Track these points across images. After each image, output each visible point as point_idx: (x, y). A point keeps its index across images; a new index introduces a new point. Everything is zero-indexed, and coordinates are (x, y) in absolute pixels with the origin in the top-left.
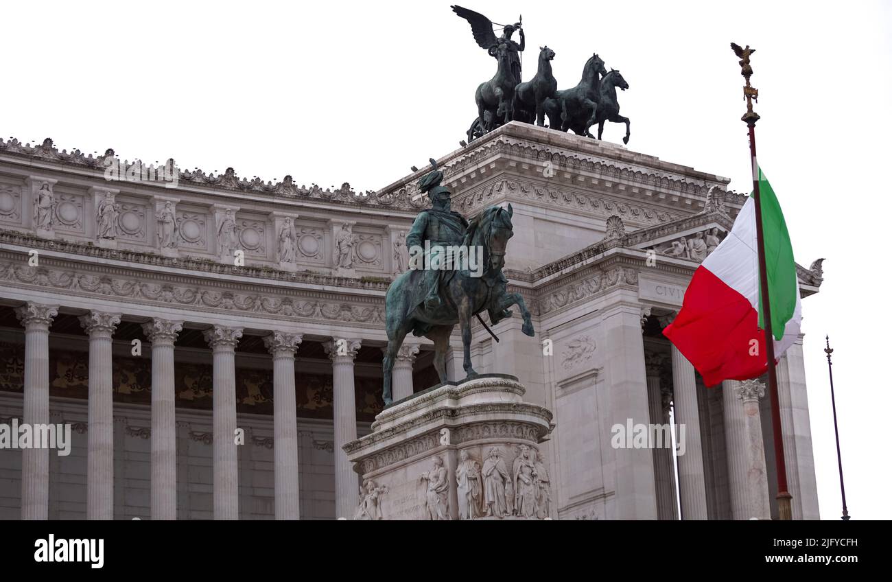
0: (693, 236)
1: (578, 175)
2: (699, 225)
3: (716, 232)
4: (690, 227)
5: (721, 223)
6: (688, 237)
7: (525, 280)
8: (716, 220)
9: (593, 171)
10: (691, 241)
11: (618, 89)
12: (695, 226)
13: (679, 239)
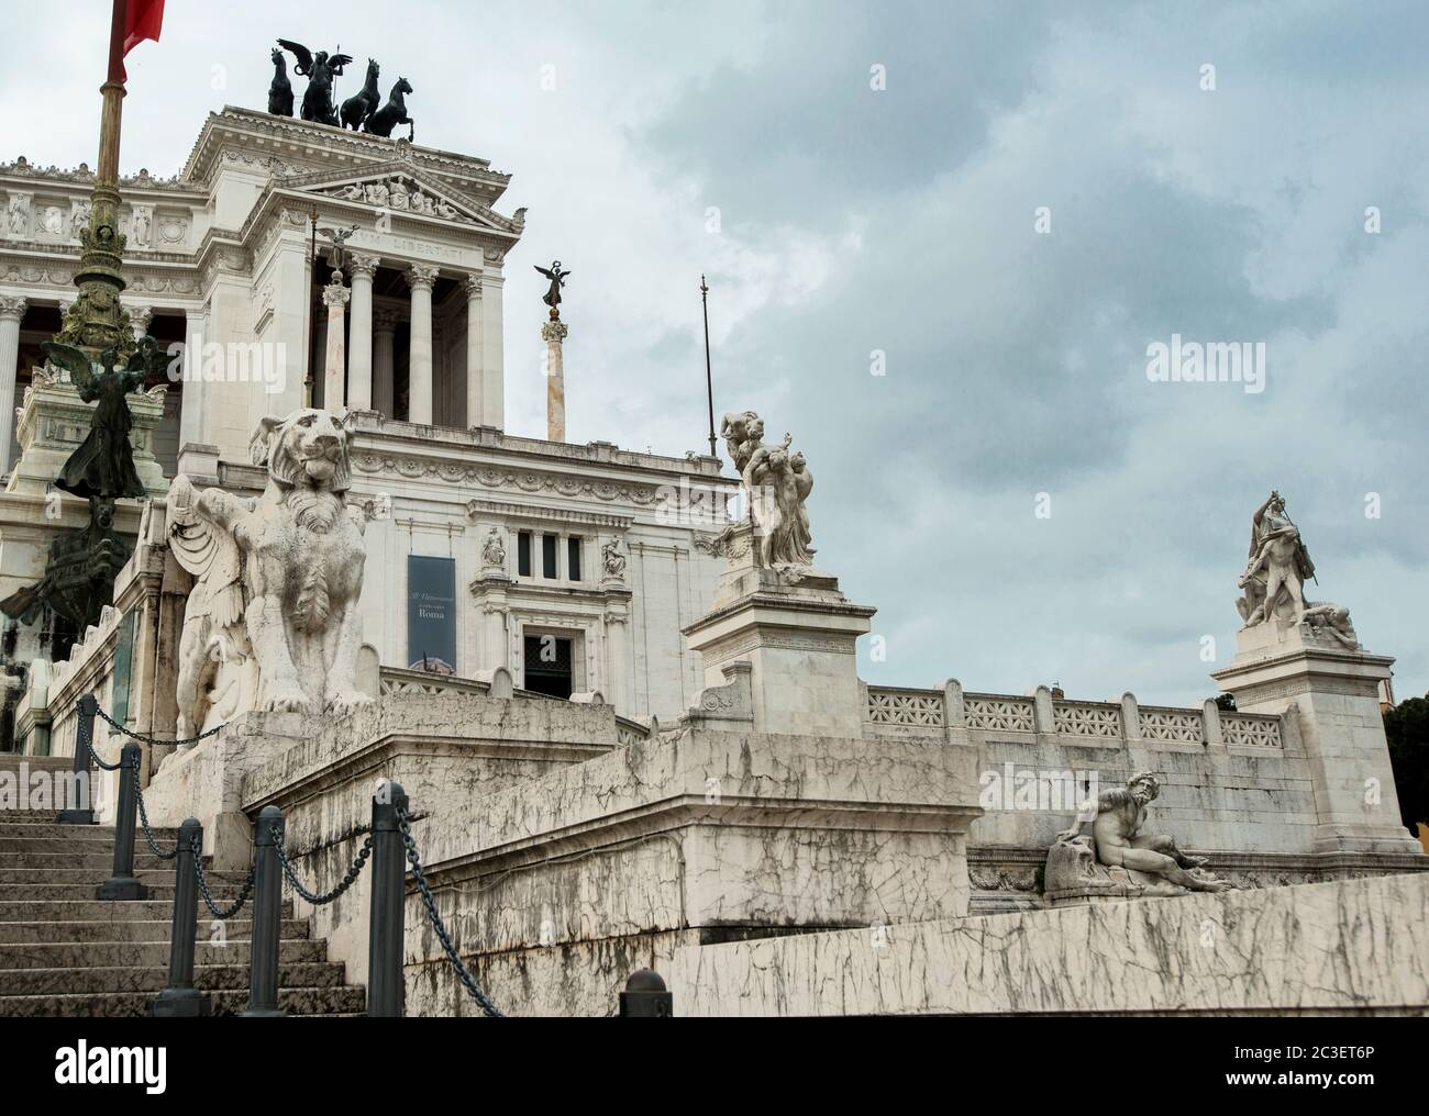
0: (374, 183)
1: (306, 147)
2: (380, 172)
3: (401, 179)
4: (370, 174)
5: (407, 172)
6: (366, 183)
7: (233, 238)
8: (401, 169)
9: (324, 145)
10: (370, 187)
11: (404, 94)
12: (375, 173)
13: (355, 185)
